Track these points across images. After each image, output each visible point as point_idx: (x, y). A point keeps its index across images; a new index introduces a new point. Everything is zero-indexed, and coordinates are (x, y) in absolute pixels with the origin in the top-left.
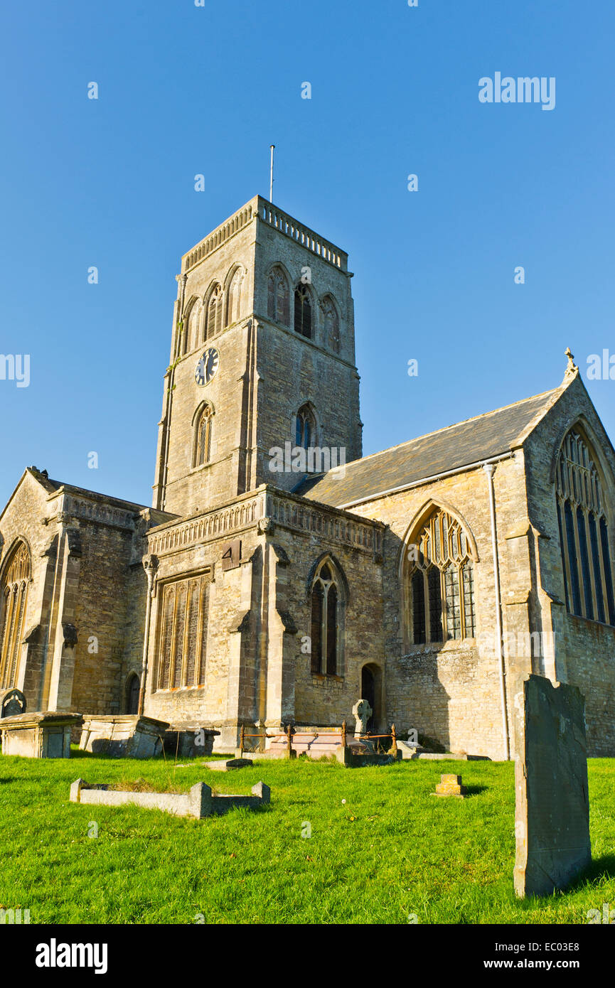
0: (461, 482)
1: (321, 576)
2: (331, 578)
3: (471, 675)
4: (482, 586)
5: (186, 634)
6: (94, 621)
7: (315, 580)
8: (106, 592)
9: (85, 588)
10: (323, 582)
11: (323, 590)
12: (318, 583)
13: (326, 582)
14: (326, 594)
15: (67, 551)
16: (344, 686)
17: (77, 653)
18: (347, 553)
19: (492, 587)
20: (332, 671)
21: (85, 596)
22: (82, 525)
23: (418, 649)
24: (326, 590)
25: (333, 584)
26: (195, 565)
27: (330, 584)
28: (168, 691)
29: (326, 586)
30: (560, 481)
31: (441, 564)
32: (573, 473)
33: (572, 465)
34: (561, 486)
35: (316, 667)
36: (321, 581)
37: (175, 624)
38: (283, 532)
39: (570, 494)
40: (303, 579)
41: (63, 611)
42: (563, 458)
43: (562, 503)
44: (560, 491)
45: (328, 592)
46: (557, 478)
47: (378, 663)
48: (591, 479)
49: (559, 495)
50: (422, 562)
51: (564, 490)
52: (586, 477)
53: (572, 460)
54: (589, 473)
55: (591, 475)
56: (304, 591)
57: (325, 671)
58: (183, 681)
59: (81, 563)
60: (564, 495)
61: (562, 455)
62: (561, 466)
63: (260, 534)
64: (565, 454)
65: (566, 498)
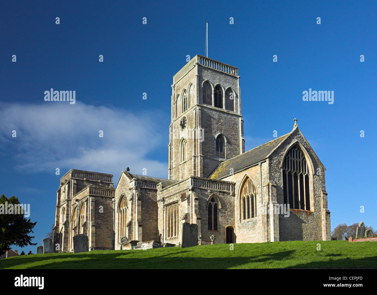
0: (253, 169)
2: (215, 202)
3: (255, 228)
4: (258, 201)
5: (174, 221)
6: (148, 219)
7: (209, 203)
8: (150, 210)
9: (144, 209)
10: (212, 203)
11: (212, 205)
12: (210, 203)
13: (213, 203)
14: (213, 207)
15: (137, 198)
16: (220, 233)
17: (143, 229)
18: (220, 193)
19: (260, 202)
20: (216, 228)
22: (141, 190)
23: (244, 221)
25: (216, 203)
26: (175, 200)
27: (214, 203)
28: (170, 238)
29: (213, 204)
30: (287, 165)
31: (250, 194)
32: (294, 162)
33: (293, 159)
34: (287, 167)
35: (210, 228)
36: (211, 202)
37: (171, 218)
38: (197, 189)
39: (291, 169)
40: (205, 203)
41: (138, 216)
42: (288, 158)
43: (287, 173)
44: (287, 169)
45: (214, 206)
46: (286, 165)
47: (232, 226)
48: (302, 163)
49: (286, 170)
50: (245, 194)
51: (288, 168)
52: (300, 162)
53: (294, 157)
54: (301, 161)
55: (302, 161)
56: (205, 206)
57: (213, 229)
58: (174, 234)
59: (142, 201)
60: (288, 170)
61: (289, 156)
62: (288, 160)
63: (190, 190)
64: (290, 156)
65: (289, 171)
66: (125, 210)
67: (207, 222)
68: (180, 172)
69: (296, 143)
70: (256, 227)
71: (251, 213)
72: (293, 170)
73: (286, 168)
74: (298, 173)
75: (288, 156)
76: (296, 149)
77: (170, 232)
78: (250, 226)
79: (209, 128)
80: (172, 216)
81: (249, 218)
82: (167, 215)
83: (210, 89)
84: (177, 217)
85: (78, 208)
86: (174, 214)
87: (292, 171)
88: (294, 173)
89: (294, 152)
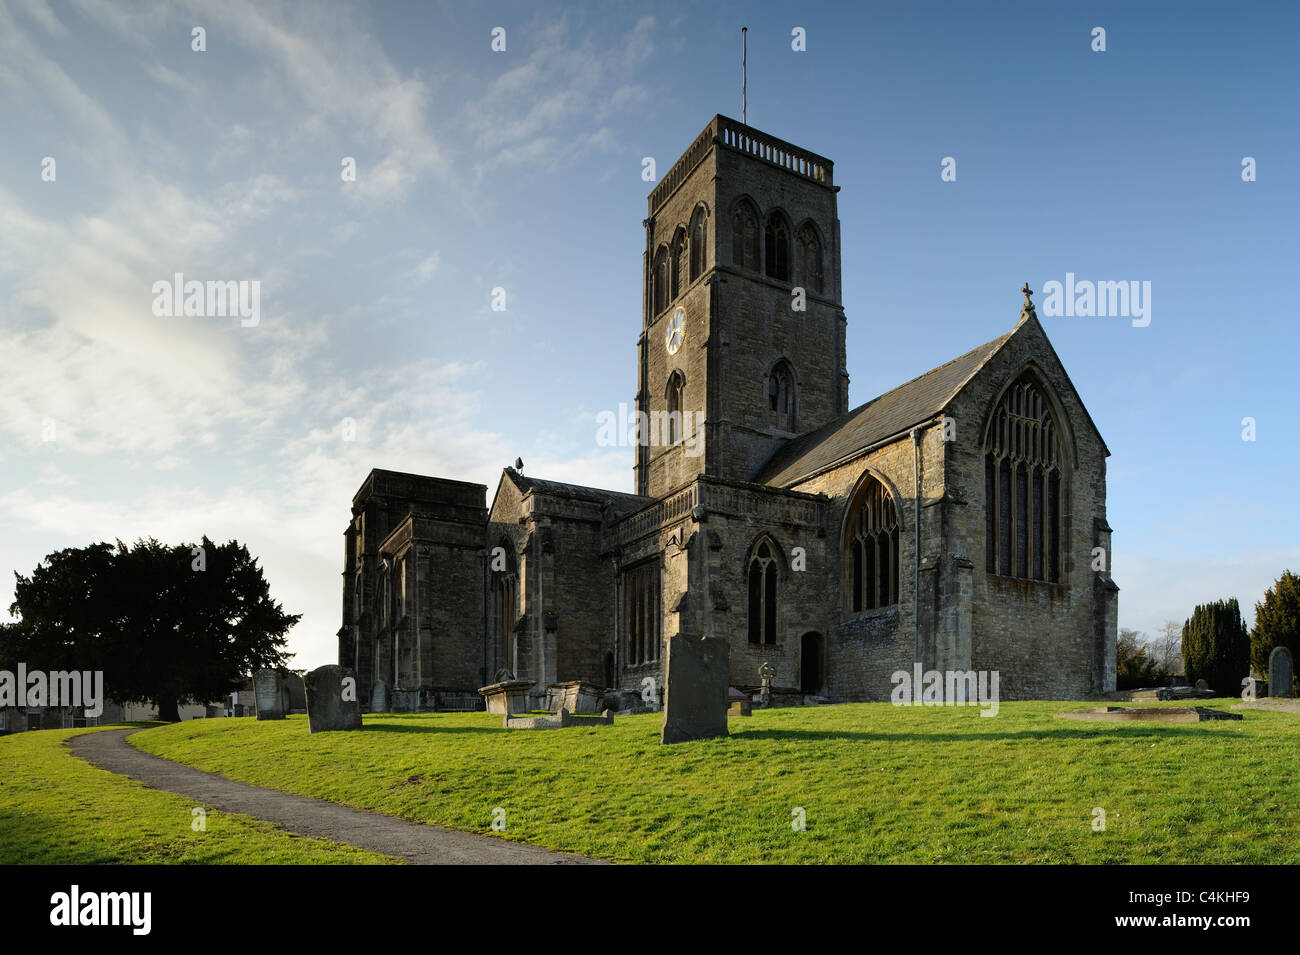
0: (892, 452)
1: (758, 555)
2: (769, 556)
3: (893, 637)
4: (906, 554)
5: (646, 615)
6: (573, 609)
7: (753, 558)
8: (580, 582)
9: (562, 579)
10: (761, 560)
11: (761, 568)
12: (756, 561)
13: (764, 560)
14: (764, 572)
15: (540, 548)
16: (783, 654)
17: (558, 637)
18: (786, 530)
19: (912, 556)
20: (771, 639)
21: (562, 586)
22: (552, 523)
23: (854, 616)
24: (765, 567)
25: (772, 561)
26: (649, 553)
27: (768, 561)
28: (636, 666)
29: (764, 563)
30: (998, 439)
31: (876, 534)
32: (1018, 427)
33: (1016, 419)
34: (998, 444)
35: (754, 638)
36: (759, 559)
37: (638, 607)
38: (717, 517)
39: (1010, 451)
40: (739, 559)
41: (543, 602)
42: (1004, 413)
43: (998, 463)
44: (997, 450)
45: (767, 569)
46: (994, 435)
47: (819, 631)
48: (1043, 431)
49: (995, 454)
50: (861, 533)
51: (1002, 448)
52: (1035, 430)
53: (1018, 413)
54: (1040, 425)
55: (1043, 426)
56: (740, 570)
57: (763, 641)
58: (646, 656)
59: (555, 557)
60: (1002, 453)
61: (1004, 410)
62: (1002, 422)
63: (694, 521)
64: (1007, 408)
65: (1004, 456)
66: (511, 583)
67: (745, 621)
68: (667, 474)
69: (1027, 366)
70: (897, 636)
71: (878, 591)
72: (1014, 453)
73: (994, 447)
74: (1030, 463)
75: (1001, 409)
76: (1027, 387)
77: (638, 647)
78: (874, 633)
79: (749, 340)
80: (642, 601)
81: (871, 605)
82: (627, 599)
83: (753, 223)
84: (655, 602)
85: (389, 577)
86: (646, 596)
87: (1012, 458)
88: (1016, 463)
89: (1019, 395)
